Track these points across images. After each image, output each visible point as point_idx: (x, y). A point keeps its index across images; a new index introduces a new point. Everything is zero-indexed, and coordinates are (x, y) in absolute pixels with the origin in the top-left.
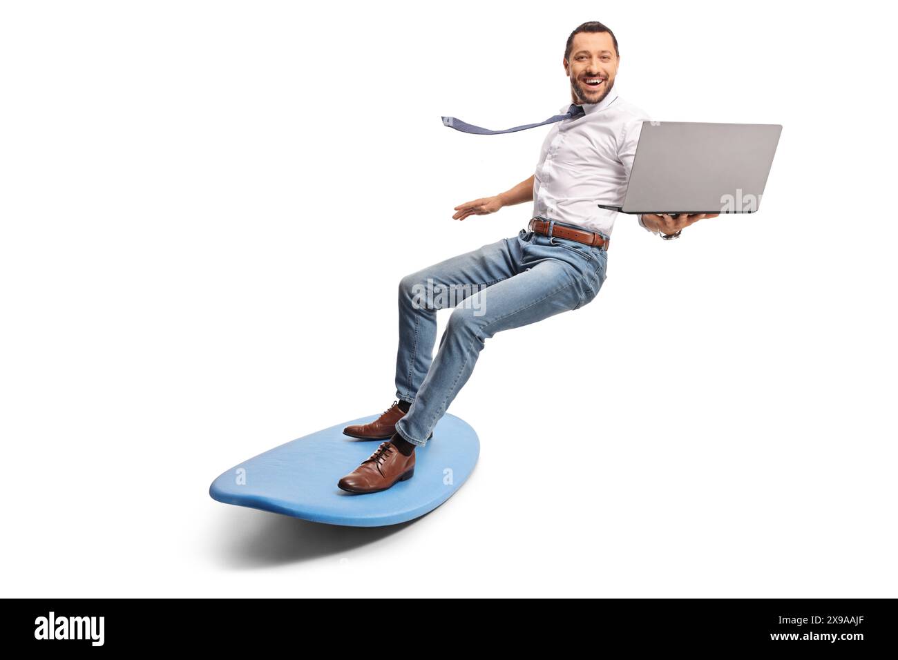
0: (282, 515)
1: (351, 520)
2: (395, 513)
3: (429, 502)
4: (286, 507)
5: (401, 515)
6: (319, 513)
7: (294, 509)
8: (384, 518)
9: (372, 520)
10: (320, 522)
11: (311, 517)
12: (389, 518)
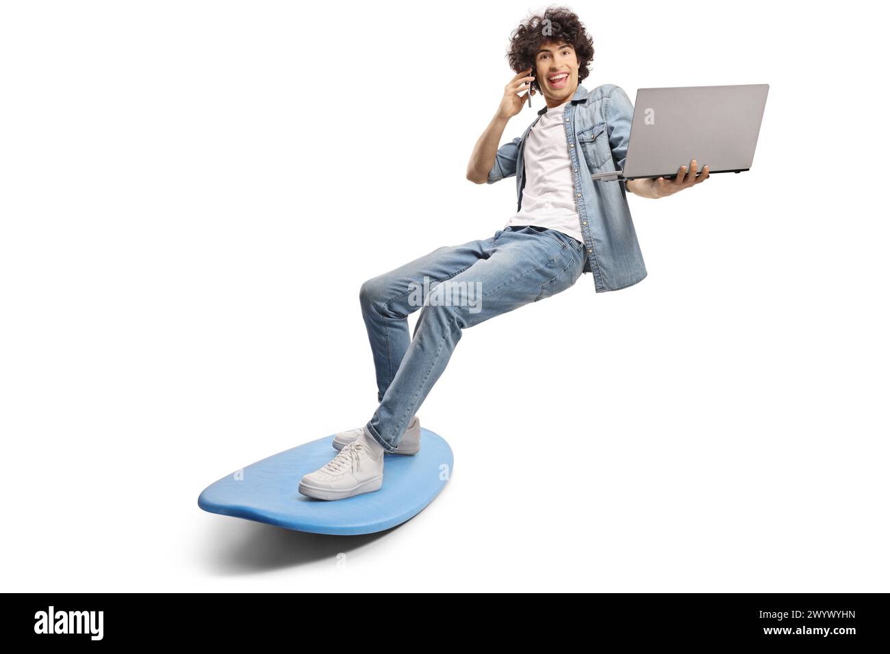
1: (332, 529)
2: (374, 522)
3: (405, 512)
4: (270, 516)
5: (380, 525)
7: (278, 518)
8: (362, 528)
9: (352, 529)
10: (302, 531)
11: (293, 526)
12: (367, 527)
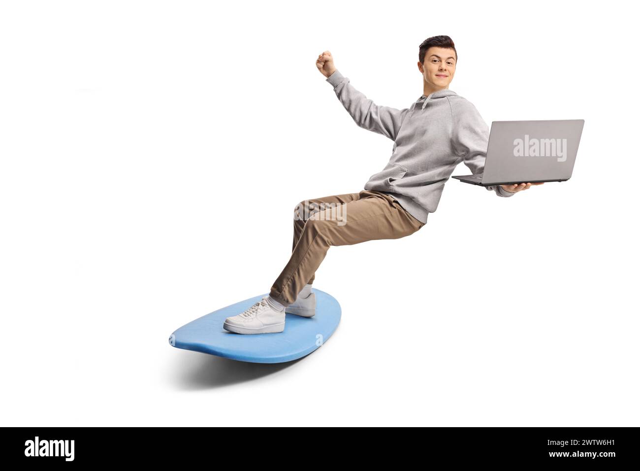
0: (216, 356)
1: (259, 359)
2: (288, 355)
3: (309, 348)
4: (217, 350)
5: (291, 356)
6: (239, 354)
7: (223, 352)
8: (280, 358)
9: (273, 359)
11: (233, 357)
12: (283, 358)
